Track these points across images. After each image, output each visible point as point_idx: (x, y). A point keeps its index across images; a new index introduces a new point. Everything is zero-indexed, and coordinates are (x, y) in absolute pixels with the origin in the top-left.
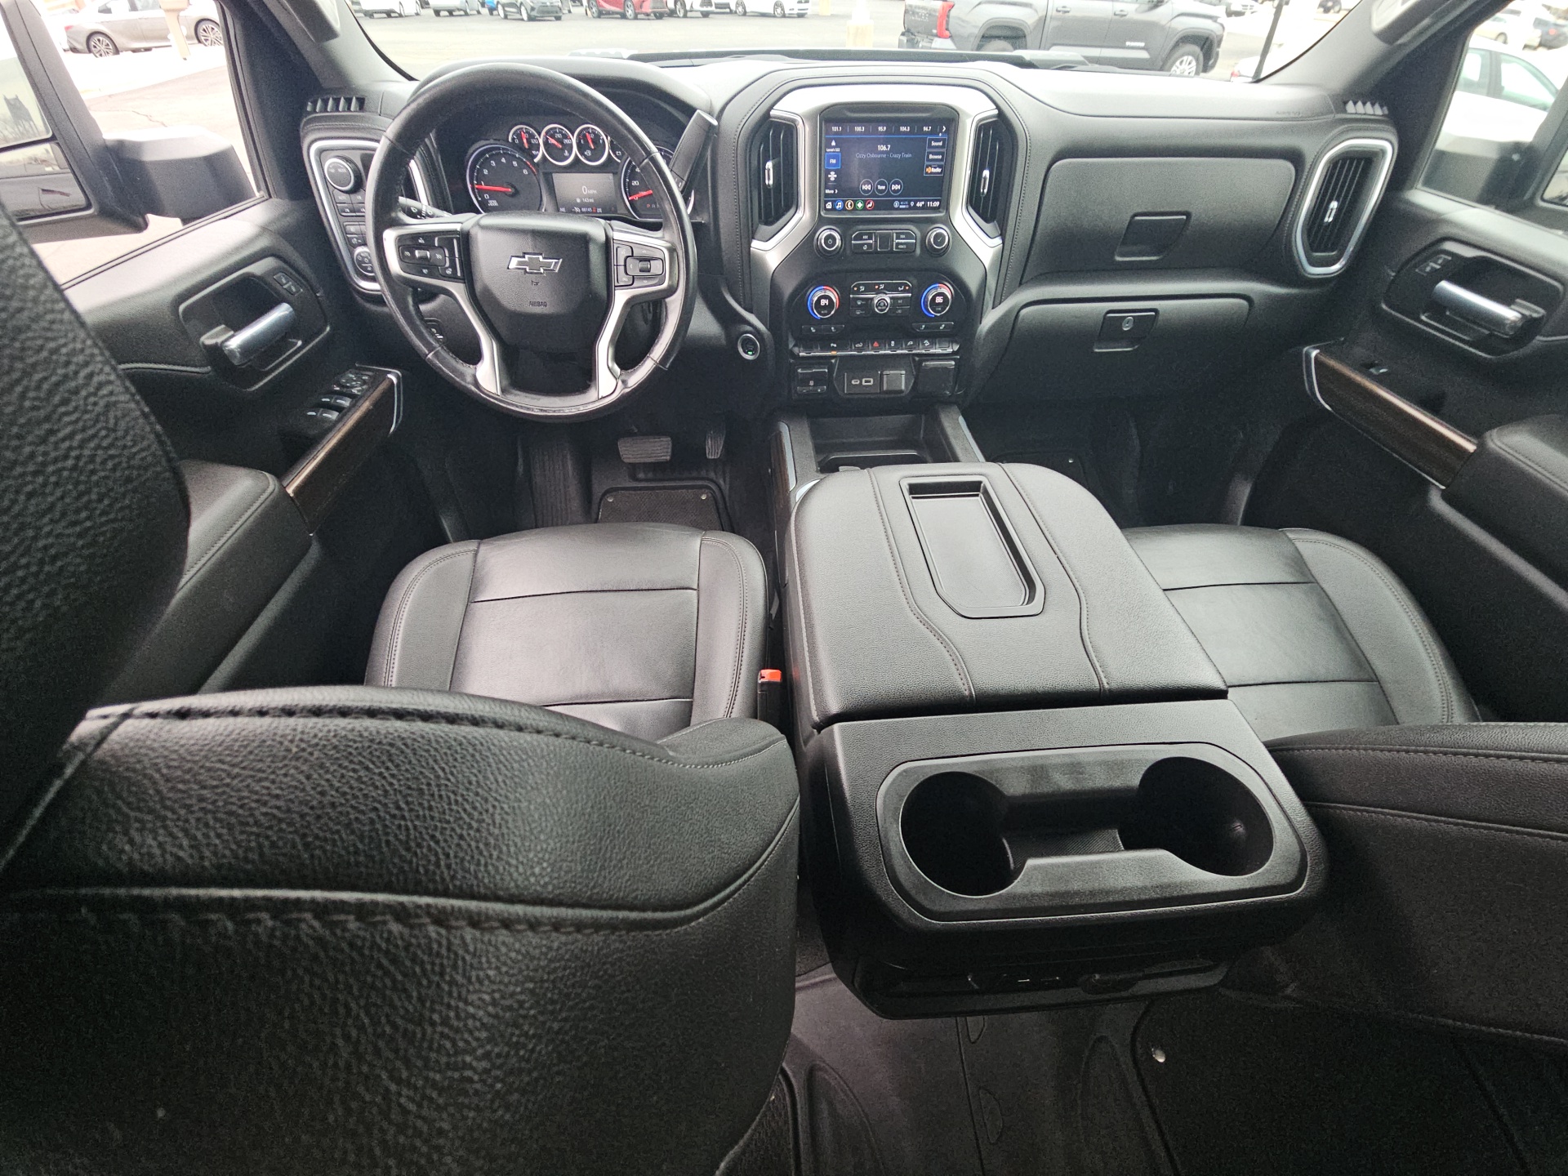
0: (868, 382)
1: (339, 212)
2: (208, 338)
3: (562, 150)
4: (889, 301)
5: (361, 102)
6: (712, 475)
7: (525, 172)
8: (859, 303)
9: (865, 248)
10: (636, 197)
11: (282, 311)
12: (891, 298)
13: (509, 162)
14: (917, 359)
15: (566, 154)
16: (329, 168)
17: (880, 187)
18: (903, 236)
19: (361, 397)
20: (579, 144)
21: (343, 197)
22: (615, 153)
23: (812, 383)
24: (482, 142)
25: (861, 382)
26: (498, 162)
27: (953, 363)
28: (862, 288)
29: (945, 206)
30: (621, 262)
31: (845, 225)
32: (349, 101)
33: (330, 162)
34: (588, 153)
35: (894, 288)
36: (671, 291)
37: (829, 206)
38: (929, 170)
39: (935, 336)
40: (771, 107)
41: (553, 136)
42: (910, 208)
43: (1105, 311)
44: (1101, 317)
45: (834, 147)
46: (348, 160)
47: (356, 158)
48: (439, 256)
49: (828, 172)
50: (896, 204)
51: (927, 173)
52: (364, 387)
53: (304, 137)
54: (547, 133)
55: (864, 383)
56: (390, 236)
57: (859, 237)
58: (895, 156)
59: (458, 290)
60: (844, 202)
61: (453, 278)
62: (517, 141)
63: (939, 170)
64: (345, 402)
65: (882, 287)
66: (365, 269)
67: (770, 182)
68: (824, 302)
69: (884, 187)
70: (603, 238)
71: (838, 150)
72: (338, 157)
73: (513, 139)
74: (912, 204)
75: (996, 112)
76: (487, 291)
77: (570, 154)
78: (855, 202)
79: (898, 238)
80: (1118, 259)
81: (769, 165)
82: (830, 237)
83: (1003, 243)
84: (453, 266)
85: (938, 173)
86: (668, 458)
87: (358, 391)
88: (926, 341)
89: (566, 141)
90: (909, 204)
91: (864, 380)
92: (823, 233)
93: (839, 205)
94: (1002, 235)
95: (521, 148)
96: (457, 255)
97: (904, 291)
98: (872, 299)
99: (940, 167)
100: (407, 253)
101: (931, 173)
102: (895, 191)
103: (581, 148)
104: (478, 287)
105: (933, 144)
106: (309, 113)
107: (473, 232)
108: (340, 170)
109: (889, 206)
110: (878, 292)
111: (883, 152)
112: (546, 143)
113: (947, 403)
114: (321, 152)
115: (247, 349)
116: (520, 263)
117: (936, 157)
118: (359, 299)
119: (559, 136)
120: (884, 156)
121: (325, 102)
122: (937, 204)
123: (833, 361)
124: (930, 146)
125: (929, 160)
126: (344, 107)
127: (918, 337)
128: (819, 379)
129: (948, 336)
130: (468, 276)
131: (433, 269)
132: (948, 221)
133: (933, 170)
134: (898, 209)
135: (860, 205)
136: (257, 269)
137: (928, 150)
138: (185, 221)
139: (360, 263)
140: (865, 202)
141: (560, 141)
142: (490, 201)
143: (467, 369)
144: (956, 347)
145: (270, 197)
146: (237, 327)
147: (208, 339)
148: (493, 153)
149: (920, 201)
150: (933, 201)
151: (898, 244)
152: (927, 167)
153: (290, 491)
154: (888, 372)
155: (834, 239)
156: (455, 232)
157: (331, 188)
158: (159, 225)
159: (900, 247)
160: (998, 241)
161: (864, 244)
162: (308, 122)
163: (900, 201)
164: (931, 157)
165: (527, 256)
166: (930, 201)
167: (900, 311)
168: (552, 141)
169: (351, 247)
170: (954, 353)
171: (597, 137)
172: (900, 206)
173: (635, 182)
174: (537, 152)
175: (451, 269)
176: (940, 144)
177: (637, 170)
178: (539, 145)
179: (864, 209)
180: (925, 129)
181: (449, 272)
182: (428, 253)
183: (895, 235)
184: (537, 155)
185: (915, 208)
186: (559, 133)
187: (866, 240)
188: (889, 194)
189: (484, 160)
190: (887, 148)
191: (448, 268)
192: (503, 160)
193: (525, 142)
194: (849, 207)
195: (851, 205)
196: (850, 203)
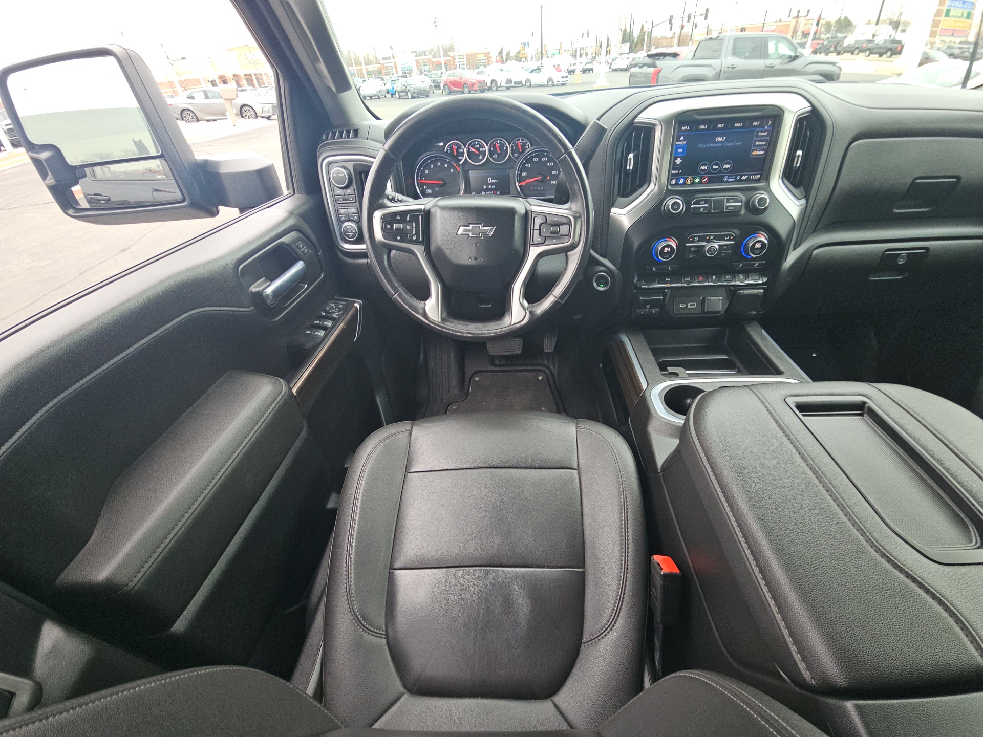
0: (693, 305)
1: (335, 201)
2: (254, 287)
3: (479, 155)
4: (717, 247)
5: (356, 132)
6: (546, 362)
7: (452, 170)
8: (693, 249)
10: (523, 184)
11: (299, 266)
12: (719, 245)
13: (443, 165)
14: (732, 288)
15: (481, 157)
16: (333, 174)
17: (714, 167)
18: (731, 201)
19: (339, 319)
20: (490, 150)
21: (339, 192)
22: (513, 155)
23: (648, 307)
24: (428, 153)
25: (687, 305)
26: (435, 166)
27: (762, 291)
28: (696, 239)
29: (766, 177)
30: (537, 227)
31: (688, 196)
32: (348, 132)
33: (335, 170)
34: (495, 156)
35: (718, 238)
36: (573, 247)
37: (674, 182)
38: (754, 153)
39: (747, 272)
40: (636, 117)
41: (473, 147)
42: (736, 181)
43: (884, 250)
44: (881, 254)
45: (682, 141)
46: (345, 168)
47: (350, 166)
48: (408, 227)
49: (676, 158)
50: (726, 179)
51: (752, 155)
52: (340, 312)
53: (319, 156)
54: (469, 145)
55: (689, 307)
56: (378, 215)
57: (697, 202)
58: (729, 144)
59: (419, 251)
60: (685, 179)
61: (417, 242)
62: (449, 151)
63: (762, 152)
64: (329, 324)
65: (712, 237)
66: (348, 236)
67: (630, 167)
68: (666, 250)
69: (717, 167)
70: (524, 211)
71: (685, 142)
72: (339, 166)
73: (447, 150)
74: (738, 177)
75: (810, 108)
76: (439, 251)
77: (484, 158)
78: (694, 178)
79: (728, 202)
80: (896, 211)
81: (631, 156)
82: (675, 203)
83: (807, 203)
84: (417, 234)
85: (761, 155)
86: (520, 352)
87: (337, 315)
88: (741, 275)
89: (482, 149)
90: (736, 178)
91: (689, 304)
92: (670, 202)
93: (682, 181)
94: (807, 197)
95: (451, 155)
96: (420, 227)
97: (730, 240)
98: (703, 246)
99: (763, 150)
100: (388, 226)
101: (756, 155)
102: (726, 169)
103: (491, 154)
104: (433, 248)
105: (760, 134)
106: (324, 141)
107: (433, 210)
108: (340, 175)
109: (720, 180)
110: (709, 241)
111: (720, 142)
112: (468, 152)
113: (751, 319)
114: (329, 164)
115: (276, 293)
116: (465, 230)
117: (761, 143)
118: (340, 254)
119: (477, 146)
120: (720, 145)
121: (334, 134)
122: (758, 177)
123: (666, 291)
124: (757, 136)
125: (755, 146)
126: (345, 136)
127: (734, 273)
128: (654, 304)
129: (761, 272)
130: (426, 241)
131: (404, 236)
132: (767, 189)
133: (758, 153)
134: (727, 182)
135: (697, 180)
136: (285, 239)
137: (755, 139)
138: (242, 210)
139: (345, 232)
140: (701, 178)
141: (477, 149)
142: (427, 190)
143: (419, 304)
144: (765, 280)
145: (295, 194)
146: (272, 279)
147: (254, 289)
148: (433, 160)
149: (745, 175)
150: (755, 175)
151: (727, 207)
152: (753, 150)
153: (294, 391)
154: (709, 298)
155: (679, 205)
156: (420, 210)
157: (333, 186)
158: (227, 213)
159: (729, 208)
160: (803, 201)
161: (701, 207)
162: (321, 147)
163: (729, 176)
164: (757, 143)
165: (471, 225)
166: (753, 175)
167: (724, 254)
168: (472, 150)
169: (340, 222)
170: (763, 284)
171: (503, 145)
172: (729, 180)
173: (524, 173)
174: (462, 158)
175: (415, 236)
176: (766, 134)
177: (527, 165)
178: (464, 152)
179: (700, 183)
180: (755, 124)
181: (414, 238)
182: (402, 225)
183: (725, 200)
184: (462, 159)
185: (740, 181)
186: (478, 144)
187: (703, 204)
188: (720, 172)
189: (426, 164)
190: (723, 139)
191: (414, 235)
192: (439, 164)
193: (455, 151)
194: (689, 182)
195: (690, 180)
196: (689, 179)
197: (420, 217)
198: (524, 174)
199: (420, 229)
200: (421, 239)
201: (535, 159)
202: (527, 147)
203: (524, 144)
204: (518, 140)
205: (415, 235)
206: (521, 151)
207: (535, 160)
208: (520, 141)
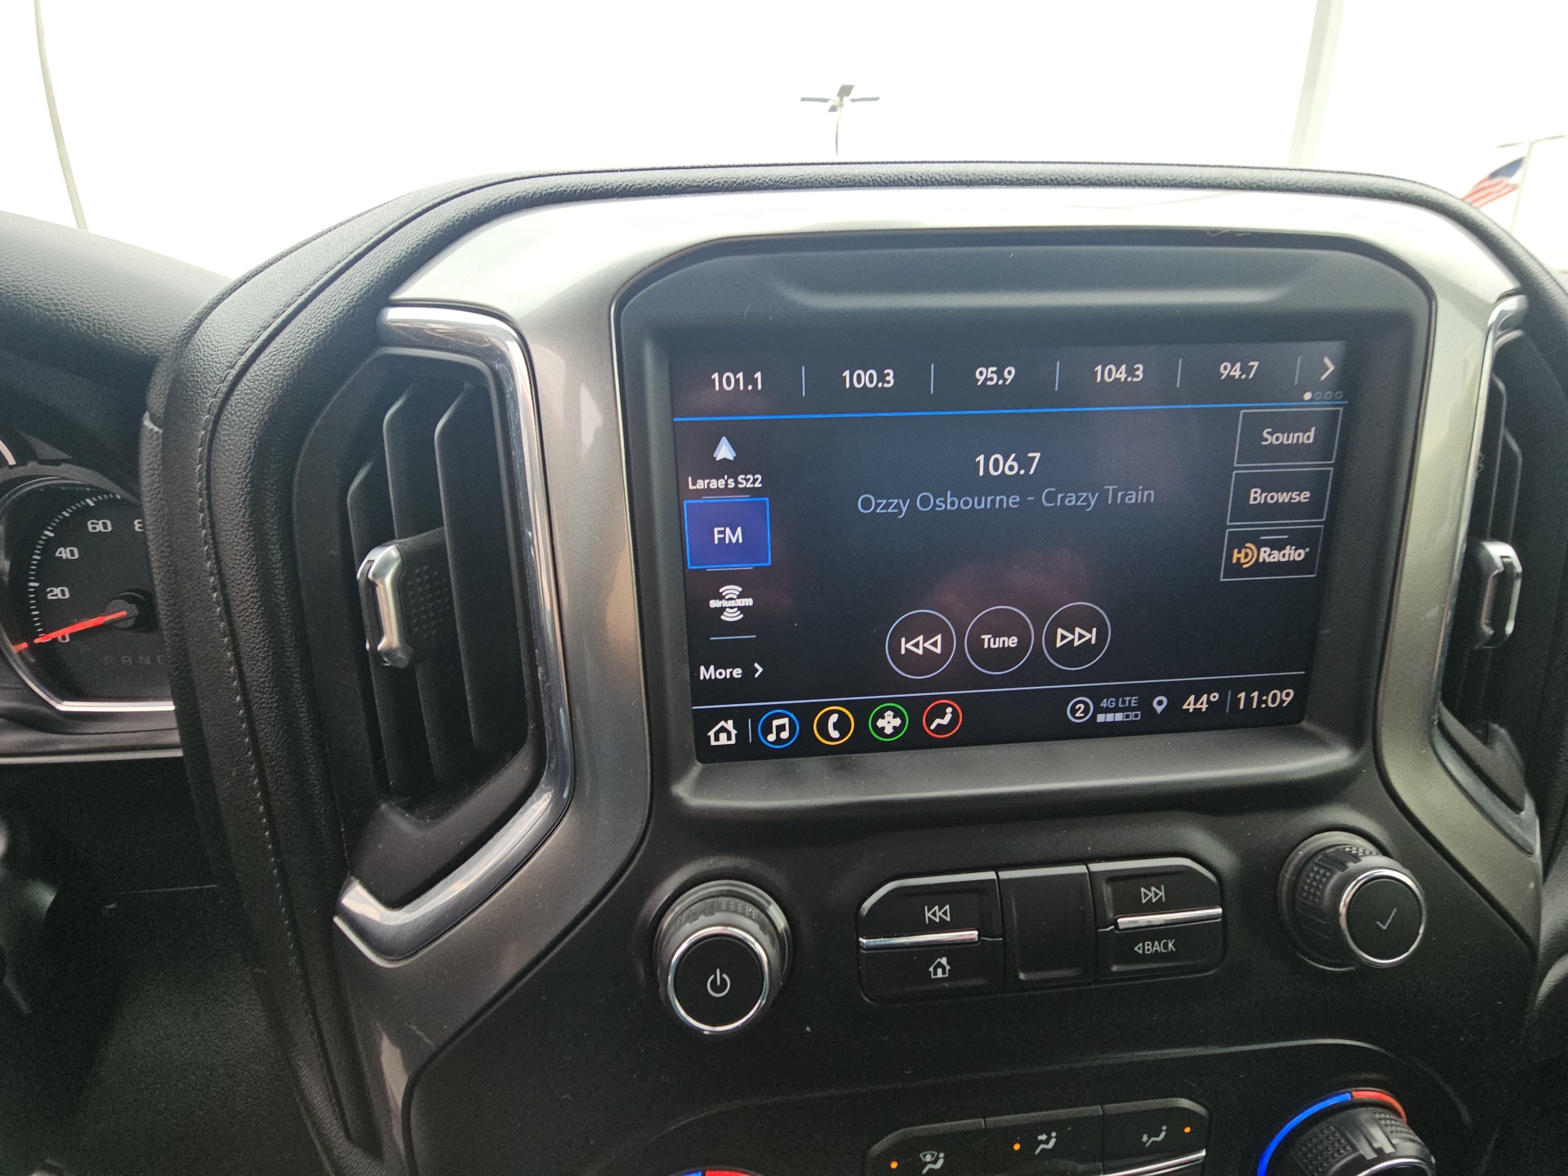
9: (941, 969)
17: (991, 642)
18: (1153, 893)
42: (1148, 726)
45: (728, 470)
49: (706, 586)
50: (1078, 713)
51: (1236, 569)
58: (1072, 500)
60: (804, 715)
69: (1012, 642)
71: (751, 481)
74: (1160, 704)
78: (863, 712)
79: (1127, 902)
85: (1290, 566)
90: (1145, 706)
93: (781, 728)
99: (1297, 540)
101: (1260, 567)
102: (1070, 656)
105: (1270, 438)
111: (1004, 484)
117: (1283, 498)
120: (1013, 501)
122: (1287, 696)
124: (1254, 450)
125: (1245, 511)
133: (1266, 555)
135: (889, 723)
137: (1239, 468)
140: (916, 711)
149: (1198, 690)
150: (1265, 687)
151: (1131, 940)
152: (1239, 541)
159: (1141, 952)
163: (1096, 695)
164: (1256, 496)
166: (1249, 687)
172: (1101, 718)
173: (57, 591)
176: (1308, 437)
177: (64, 553)
179: (914, 739)
180: (1230, 370)
183: (1107, 891)
185: (1176, 723)
187: (942, 927)
188: (1037, 670)
190: (1025, 463)
194: (835, 734)
195: (842, 725)
196: (834, 718)
198: (57, 593)
201: (98, 526)
207: (100, 528)
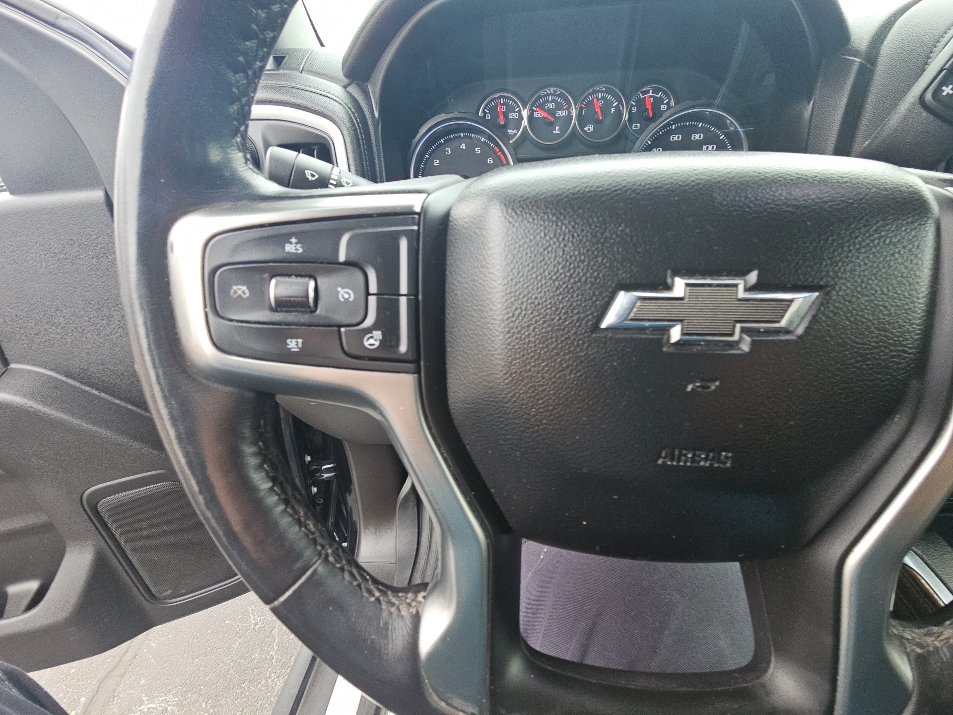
3: (551, 125)
7: (490, 161)
13: (471, 148)
15: (557, 131)
20: (579, 116)
22: (631, 127)
24: (440, 119)
26: (456, 150)
34: (590, 128)
41: (541, 107)
56: (192, 234)
61: (384, 358)
62: (488, 117)
73: (484, 113)
84: (387, 321)
89: (562, 113)
96: (404, 288)
100: (241, 289)
104: (460, 383)
112: (531, 118)
119: (551, 106)
141: (552, 113)
171: (608, 104)
174: (515, 131)
175: (378, 334)
178: (521, 118)
181: (373, 341)
182: (312, 284)
184: (516, 134)
186: (553, 101)
189: (437, 147)
191: (369, 330)
192: (463, 146)
193: (501, 117)
197: (404, 244)
199: (403, 302)
200: (403, 348)
202: (663, 107)
203: (658, 102)
204: (648, 92)
205: (375, 327)
206: (651, 116)
207: (676, 139)
208: (651, 94)
